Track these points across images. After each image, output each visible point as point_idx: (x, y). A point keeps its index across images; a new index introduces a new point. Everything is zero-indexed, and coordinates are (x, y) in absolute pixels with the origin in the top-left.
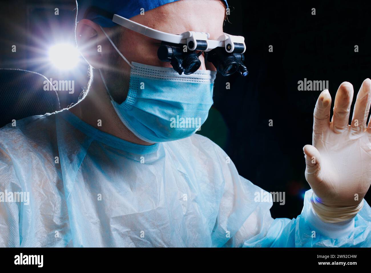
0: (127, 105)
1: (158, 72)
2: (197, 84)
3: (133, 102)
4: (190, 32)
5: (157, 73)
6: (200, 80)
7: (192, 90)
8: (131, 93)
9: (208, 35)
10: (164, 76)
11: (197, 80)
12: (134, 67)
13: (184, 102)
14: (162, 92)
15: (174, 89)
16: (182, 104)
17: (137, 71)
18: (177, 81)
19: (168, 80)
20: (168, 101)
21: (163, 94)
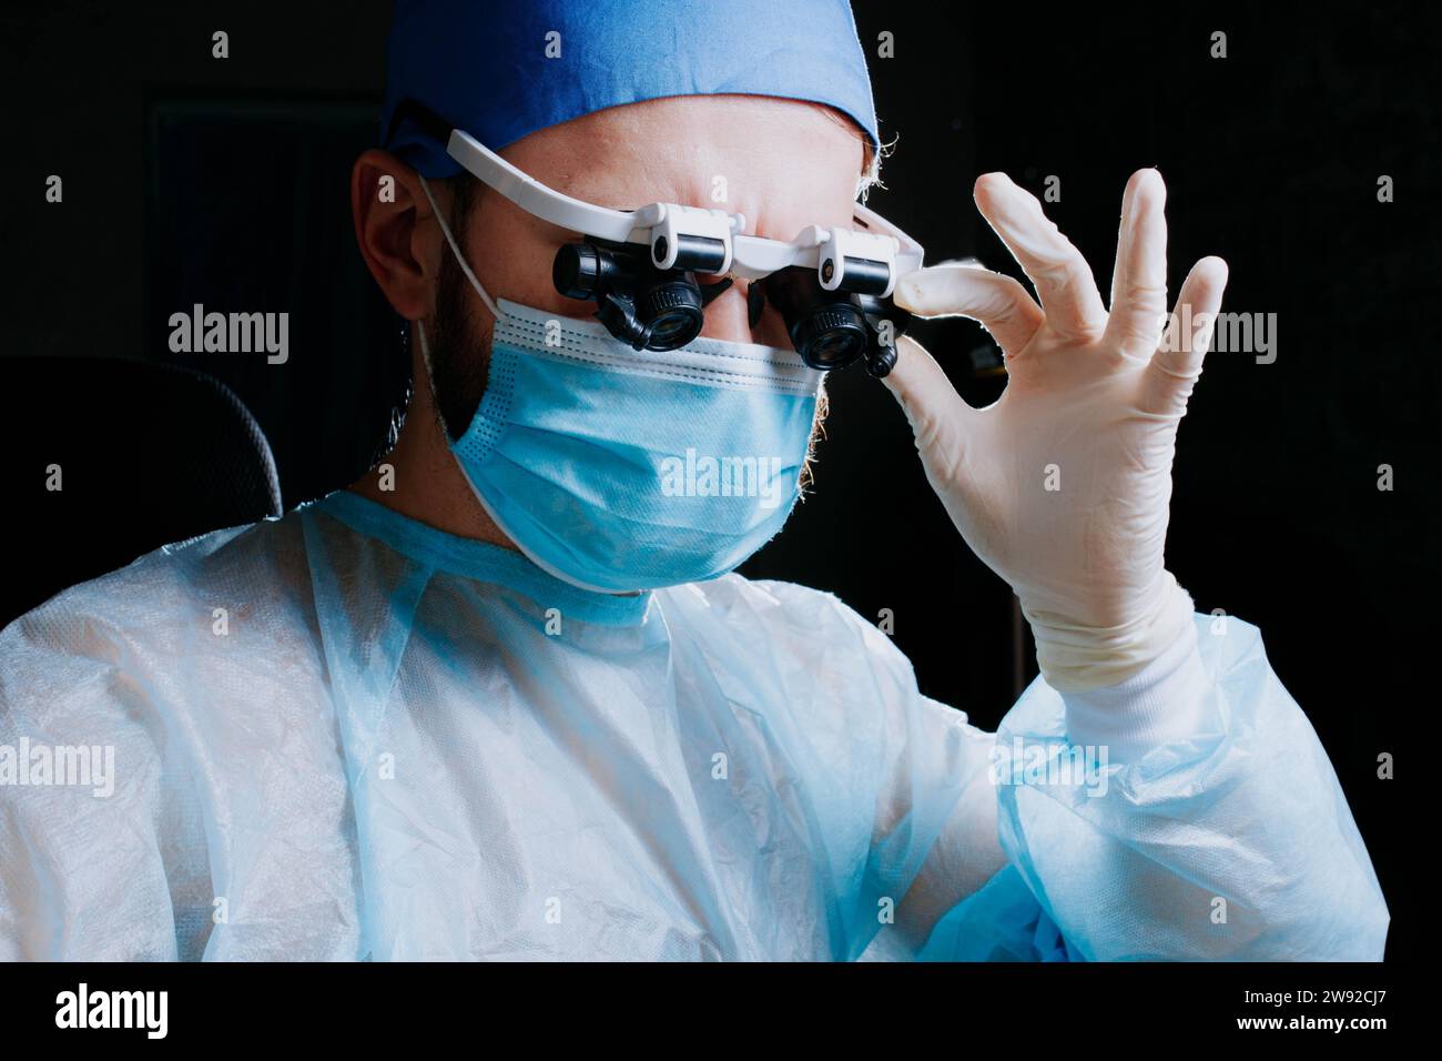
0: (475, 447)
1: (580, 339)
2: (709, 389)
3: (496, 438)
4: (660, 205)
5: (575, 340)
6: (719, 376)
7: (691, 409)
8: (491, 404)
9: (738, 223)
10: (597, 353)
11: (710, 375)
12: (504, 317)
13: (657, 448)
14: (589, 408)
15: (629, 402)
16: (651, 456)
17: (511, 330)
18: (640, 373)
19: (609, 369)
20: (602, 441)
21: (590, 417)
